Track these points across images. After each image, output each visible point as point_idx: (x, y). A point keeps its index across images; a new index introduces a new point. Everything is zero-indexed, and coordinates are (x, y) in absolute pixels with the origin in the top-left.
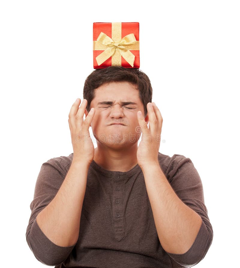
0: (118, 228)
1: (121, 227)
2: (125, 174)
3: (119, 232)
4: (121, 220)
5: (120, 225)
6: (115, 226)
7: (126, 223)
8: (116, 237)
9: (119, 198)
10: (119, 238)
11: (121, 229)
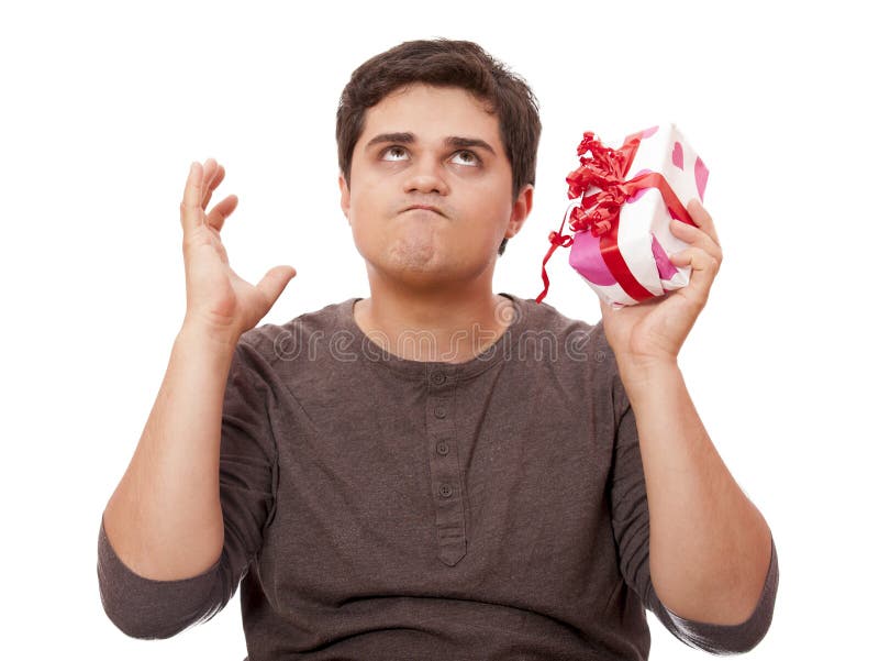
0: (448, 527)
1: (456, 526)
2: (459, 369)
3: (453, 540)
4: (456, 504)
5: (453, 520)
6: (437, 523)
7: (471, 513)
8: (444, 554)
9: (449, 439)
10: (449, 555)
11: (456, 532)
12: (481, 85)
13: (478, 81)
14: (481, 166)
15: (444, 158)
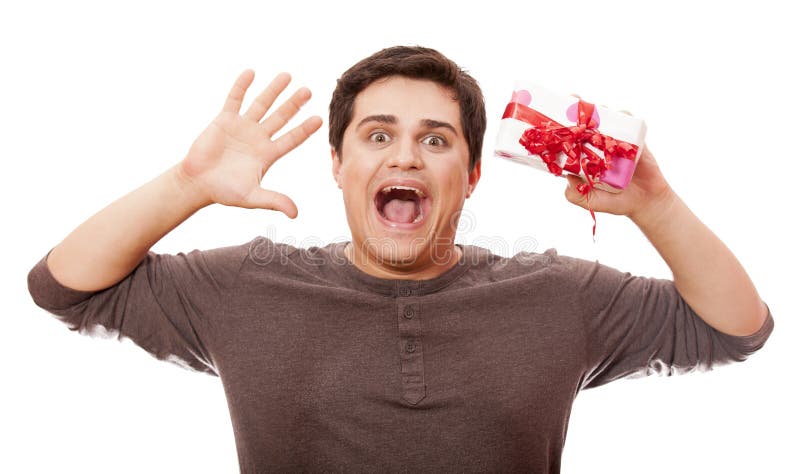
0: (411, 375)
1: (417, 374)
3: (415, 385)
4: (418, 357)
6: (403, 372)
8: (408, 395)
10: (413, 397)
11: (417, 379)
12: (448, 78)
13: (447, 75)
14: (446, 144)
15: (418, 138)
